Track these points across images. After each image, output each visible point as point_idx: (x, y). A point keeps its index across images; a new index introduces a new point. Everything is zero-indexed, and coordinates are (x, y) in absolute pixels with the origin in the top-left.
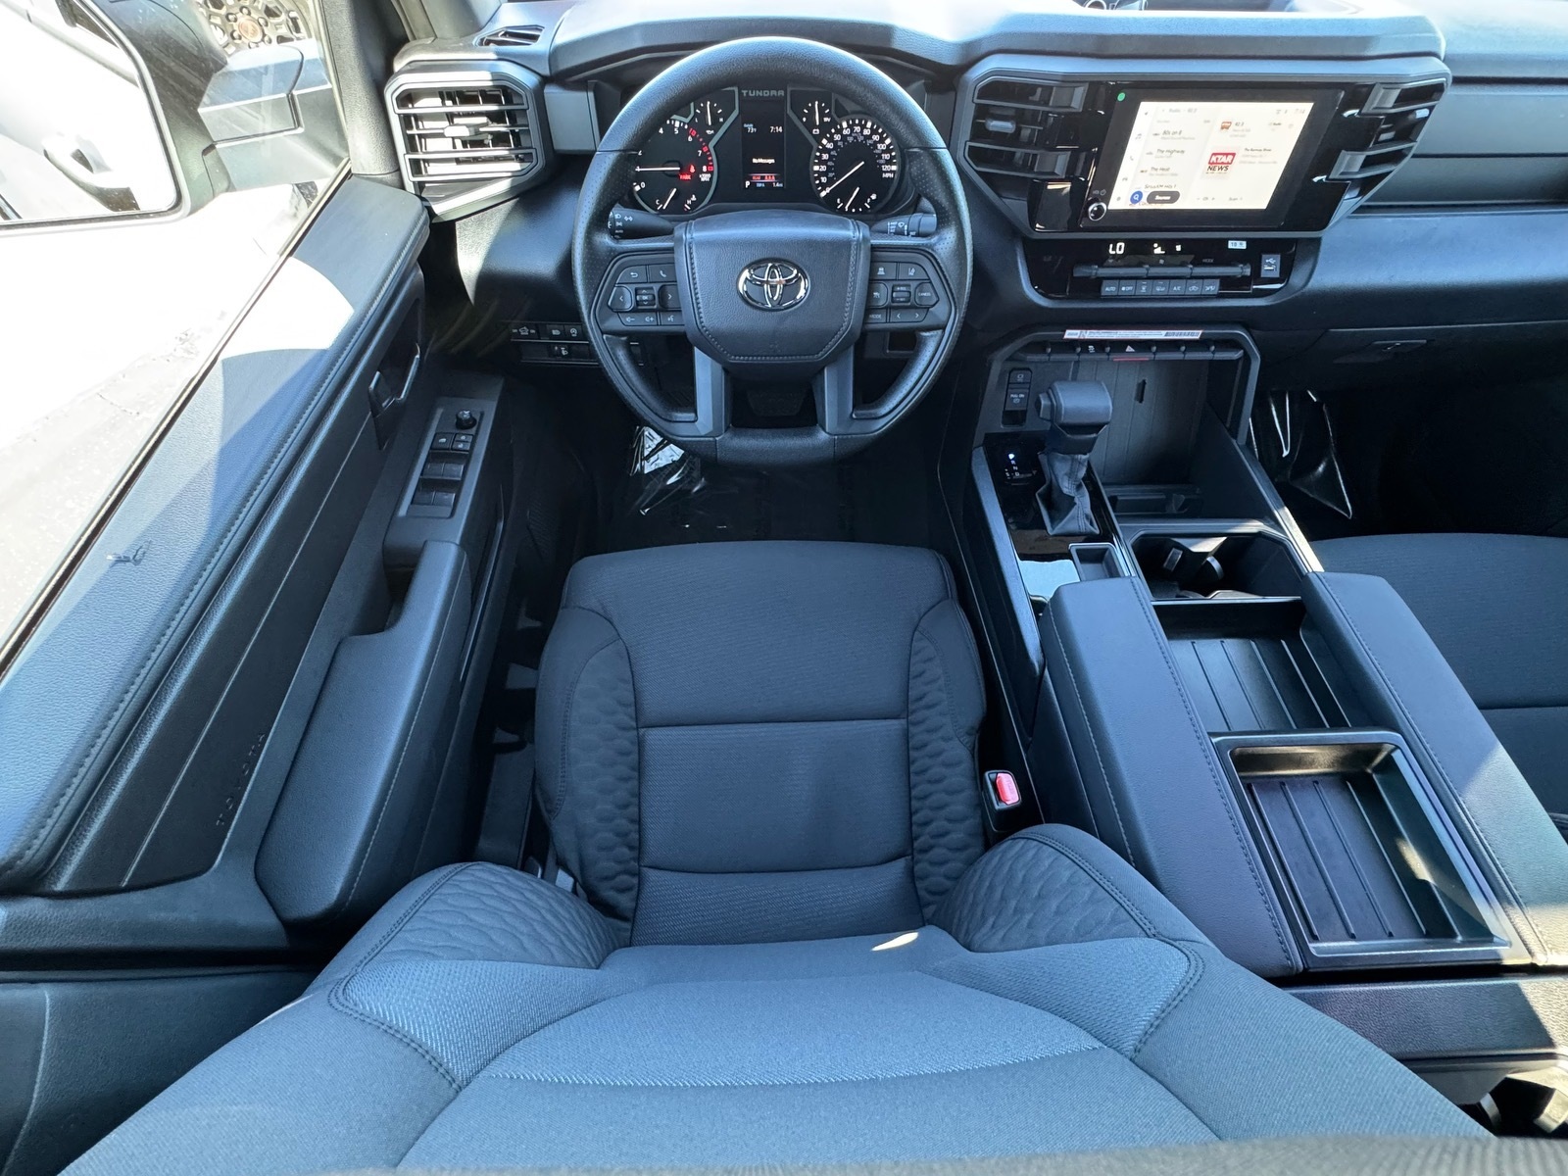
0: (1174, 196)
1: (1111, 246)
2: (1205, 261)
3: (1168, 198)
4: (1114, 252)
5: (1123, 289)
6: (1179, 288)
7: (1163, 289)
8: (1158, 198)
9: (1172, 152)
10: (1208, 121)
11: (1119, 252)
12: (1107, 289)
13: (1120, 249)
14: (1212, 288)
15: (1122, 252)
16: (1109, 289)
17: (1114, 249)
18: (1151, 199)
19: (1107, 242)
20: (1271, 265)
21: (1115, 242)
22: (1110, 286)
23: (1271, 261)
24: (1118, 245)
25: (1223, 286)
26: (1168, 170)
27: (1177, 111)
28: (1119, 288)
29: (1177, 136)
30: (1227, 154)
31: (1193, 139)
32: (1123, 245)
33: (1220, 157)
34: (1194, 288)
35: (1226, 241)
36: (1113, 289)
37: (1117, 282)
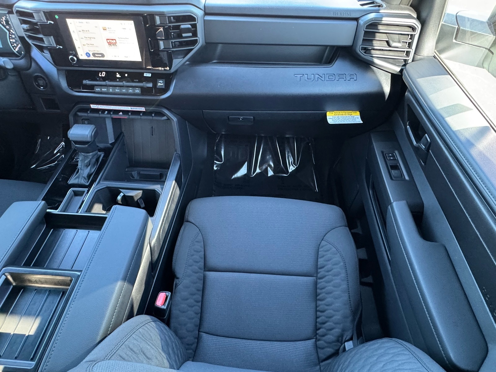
0: (103, 56)
1: (100, 73)
2: (135, 80)
3: (101, 55)
4: (101, 76)
5: (103, 90)
6: (125, 90)
7: (119, 91)
8: (96, 55)
9: (90, 38)
10: (97, 27)
11: (103, 76)
12: (97, 89)
13: (104, 74)
14: (138, 91)
15: (104, 76)
16: (98, 89)
17: (101, 74)
18: (94, 55)
19: (99, 72)
20: (161, 84)
21: (101, 72)
22: (97, 88)
23: (161, 81)
24: (103, 73)
25: (142, 92)
26: (93, 45)
27: (82, 23)
28: (101, 89)
29: (88, 32)
30: (113, 40)
31: (95, 33)
32: (105, 73)
33: (110, 40)
34: (131, 91)
35: (143, 73)
36: (99, 89)
37: (100, 87)
